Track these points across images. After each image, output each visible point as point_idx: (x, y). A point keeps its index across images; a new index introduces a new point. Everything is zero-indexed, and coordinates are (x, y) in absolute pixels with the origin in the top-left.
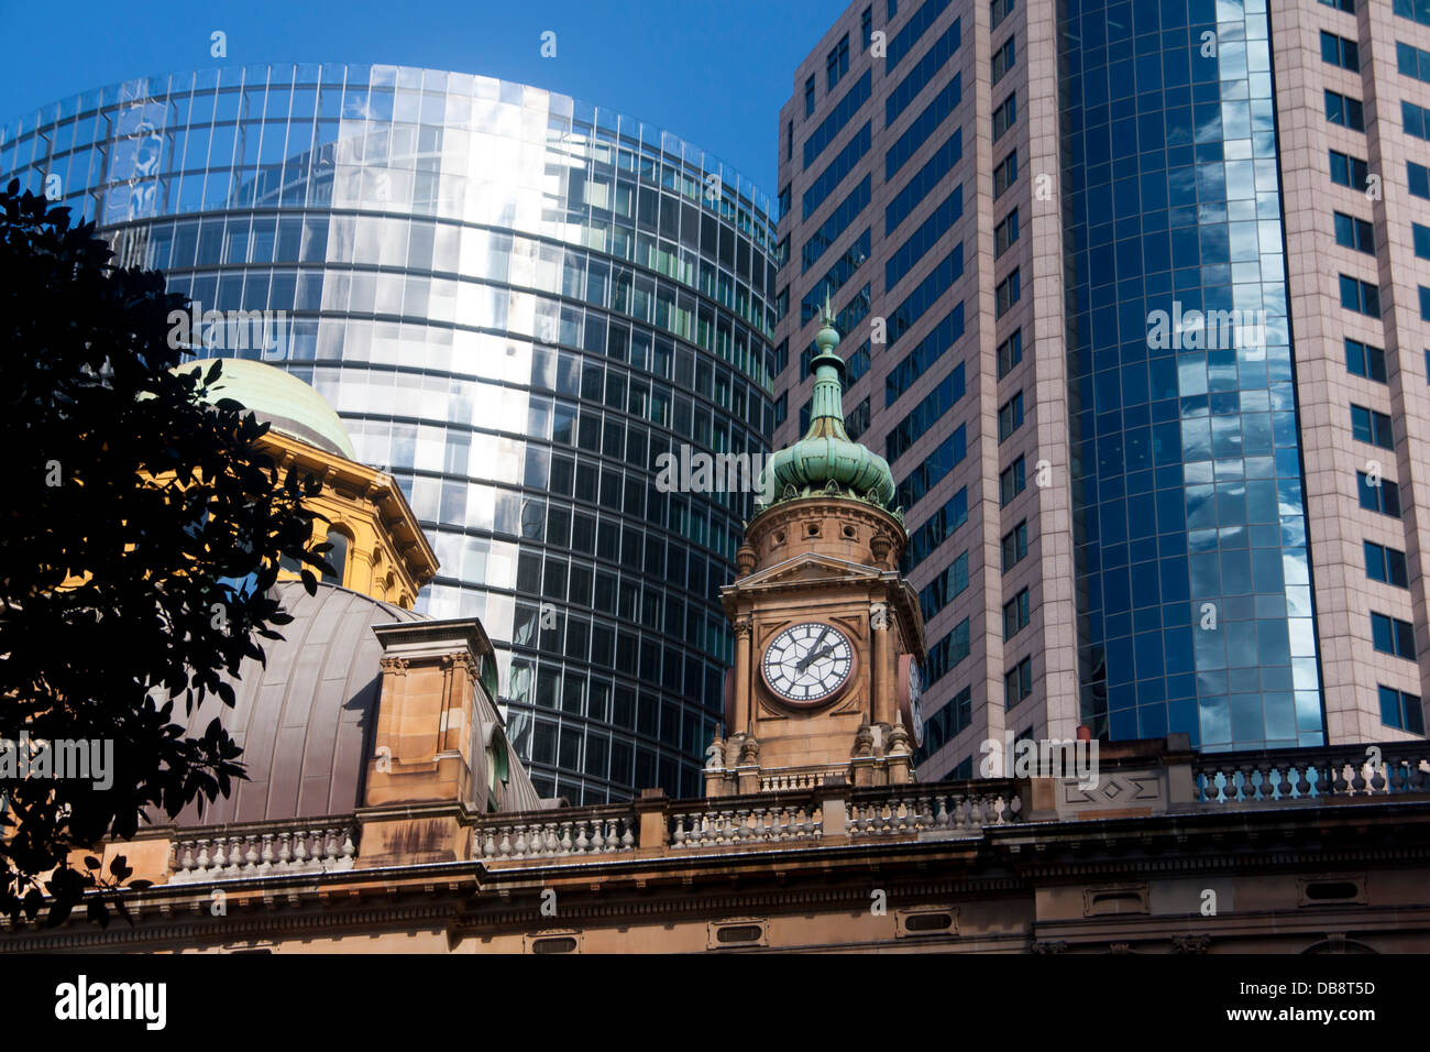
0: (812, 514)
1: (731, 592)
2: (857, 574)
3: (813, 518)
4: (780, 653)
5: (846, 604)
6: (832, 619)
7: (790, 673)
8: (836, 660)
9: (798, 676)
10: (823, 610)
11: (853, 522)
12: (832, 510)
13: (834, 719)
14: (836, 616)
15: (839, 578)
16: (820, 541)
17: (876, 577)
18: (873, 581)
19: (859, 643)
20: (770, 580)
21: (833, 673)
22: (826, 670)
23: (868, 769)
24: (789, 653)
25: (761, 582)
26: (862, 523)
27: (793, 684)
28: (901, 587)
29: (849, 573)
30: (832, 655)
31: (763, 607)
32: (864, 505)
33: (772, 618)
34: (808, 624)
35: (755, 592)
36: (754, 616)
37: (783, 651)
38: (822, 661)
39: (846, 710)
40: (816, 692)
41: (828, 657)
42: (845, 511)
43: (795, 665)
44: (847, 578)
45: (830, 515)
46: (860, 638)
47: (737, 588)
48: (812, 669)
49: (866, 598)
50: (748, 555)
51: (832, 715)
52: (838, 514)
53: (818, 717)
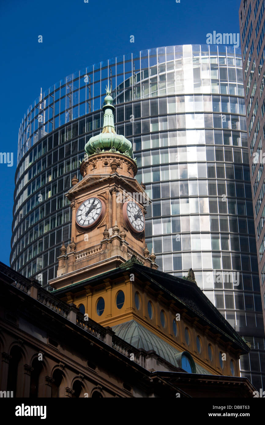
0: (93, 161)
1: (68, 195)
2: (104, 177)
3: (94, 162)
4: (81, 211)
5: (102, 189)
6: (98, 195)
7: (84, 217)
8: (97, 209)
9: (86, 218)
10: (95, 193)
11: (107, 160)
12: (99, 158)
13: (99, 229)
14: (99, 194)
15: (98, 181)
16: (96, 169)
17: (109, 177)
18: (109, 178)
19: (106, 201)
20: (78, 187)
21: (96, 214)
22: (94, 213)
23: (106, 244)
24: (84, 211)
25: (76, 189)
26: (111, 159)
27: (85, 221)
28: (120, 178)
29: (100, 178)
30: (96, 208)
31: (78, 197)
32: (110, 153)
33: (80, 200)
34: (89, 199)
35: (75, 193)
36: (76, 201)
37: (82, 210)
38: (93, 210)
39: (102, 225)
40: (92, 221)
41: (95, 209)
42: (104, 157)
43: (85, 214)
44: (101, 180)
45: (99, 160)
46: (106, 200)
47: (69, 193)
48: (90, 214)
49: (108, 185)
50: (74, 181)
51: (98, 228)
52: (102, 159)
53: (94, 230)
